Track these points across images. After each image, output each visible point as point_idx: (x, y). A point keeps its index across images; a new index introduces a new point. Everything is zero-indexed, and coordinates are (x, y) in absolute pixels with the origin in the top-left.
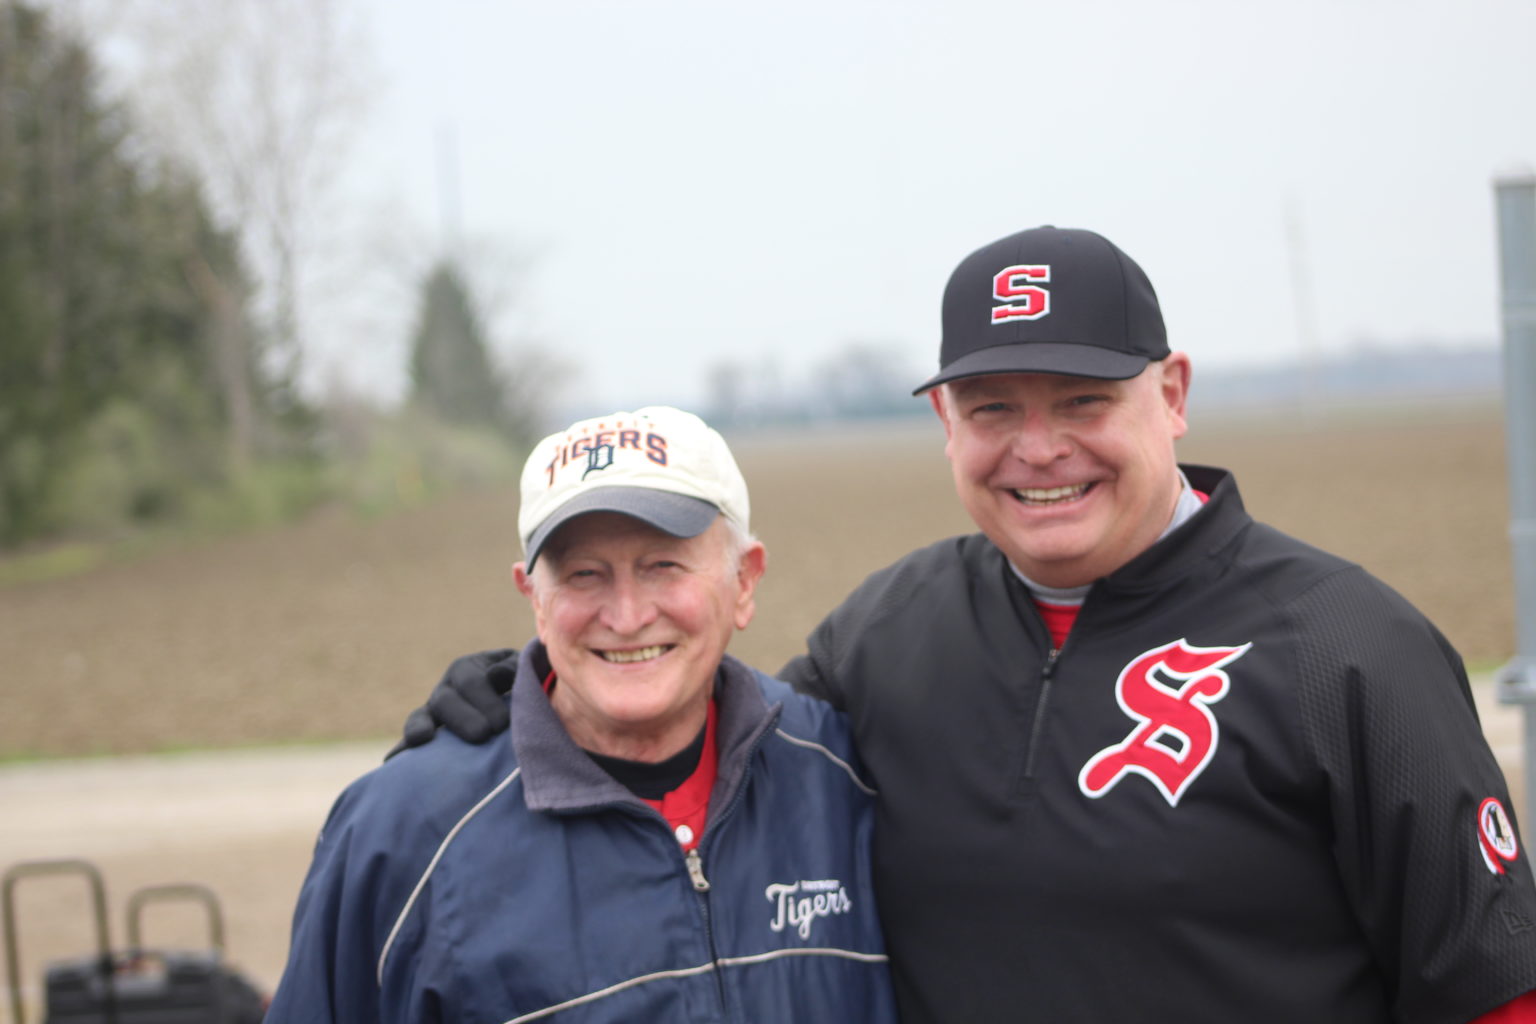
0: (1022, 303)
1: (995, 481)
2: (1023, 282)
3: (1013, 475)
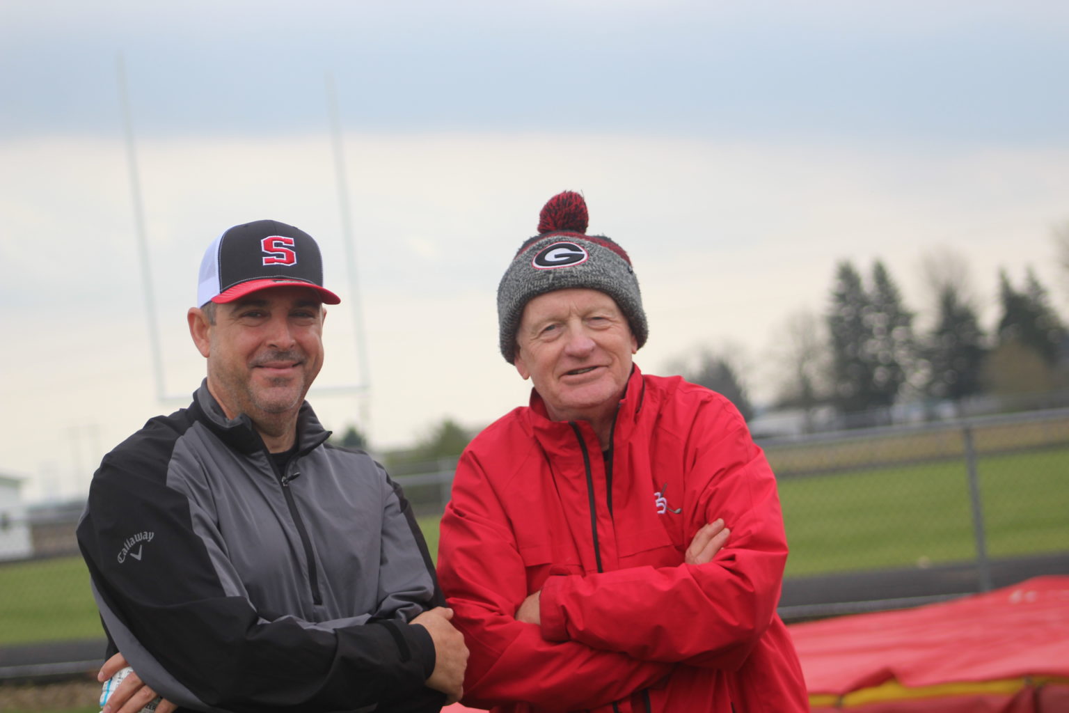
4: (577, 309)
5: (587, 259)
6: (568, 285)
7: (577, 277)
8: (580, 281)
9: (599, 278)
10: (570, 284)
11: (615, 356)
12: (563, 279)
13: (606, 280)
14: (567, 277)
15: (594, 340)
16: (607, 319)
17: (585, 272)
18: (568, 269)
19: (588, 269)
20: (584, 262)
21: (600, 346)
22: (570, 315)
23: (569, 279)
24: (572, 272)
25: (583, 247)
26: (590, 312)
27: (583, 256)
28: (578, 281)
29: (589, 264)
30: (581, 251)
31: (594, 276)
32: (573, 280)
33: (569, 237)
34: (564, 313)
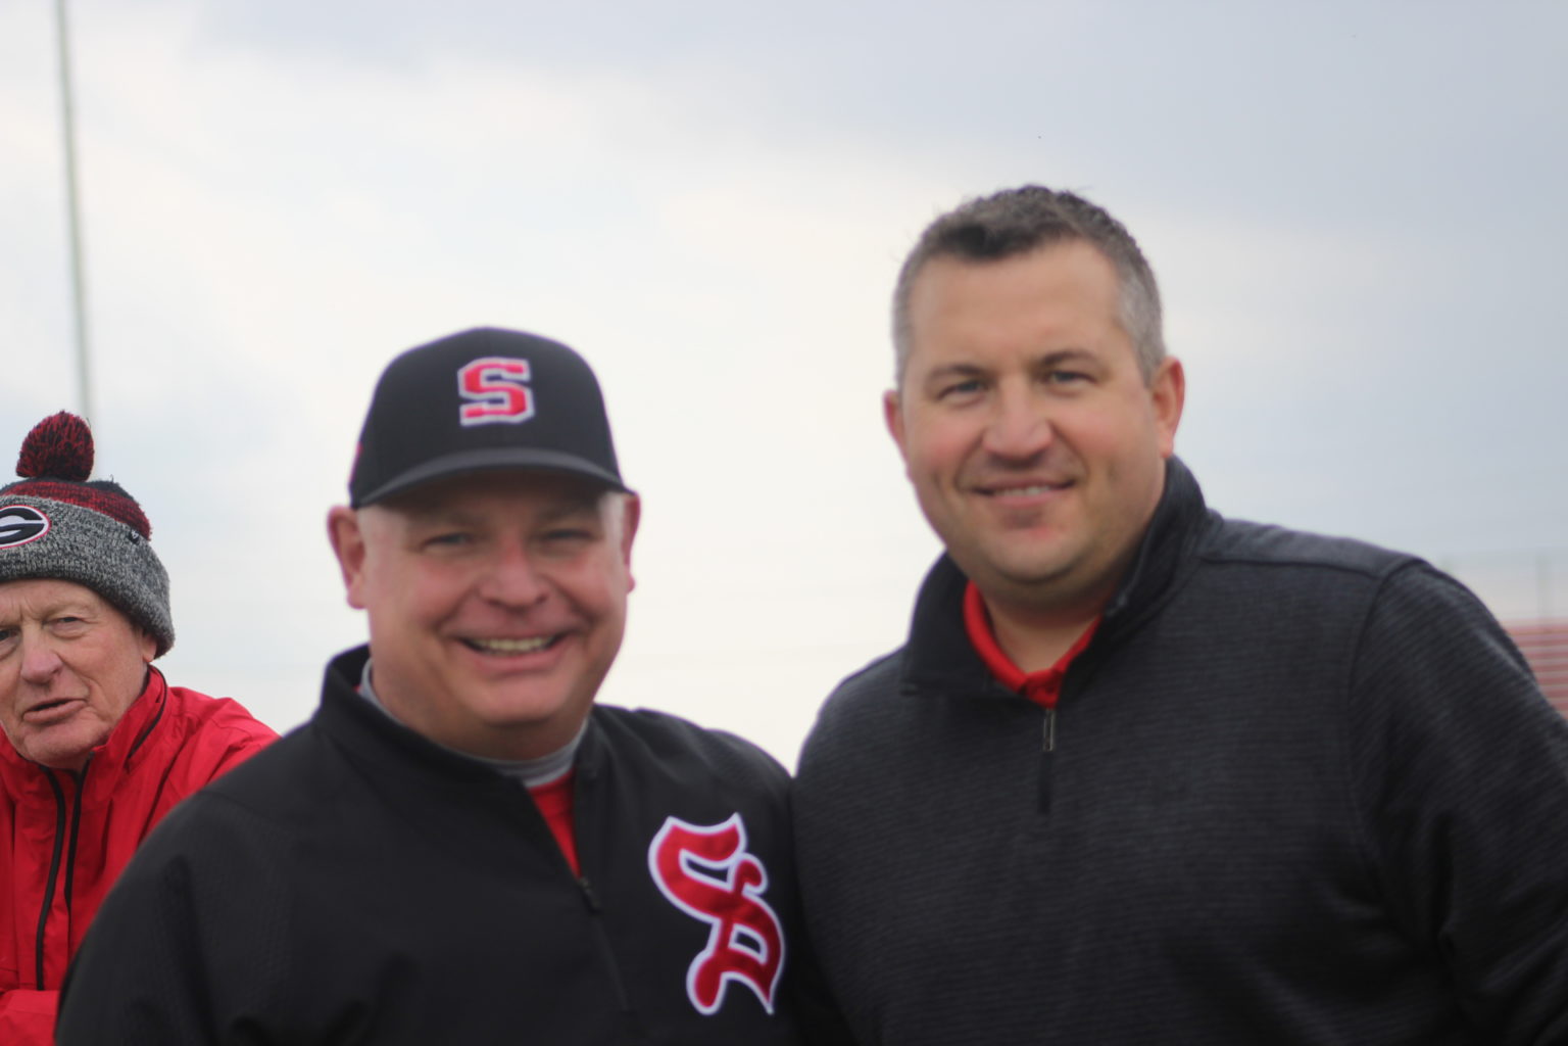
0: (499, 401)
1: (448, 629)
2: (497, 378)
3: (476, 621)
4: (31, 608)
5: (48, 532)
6: (12, 575)
7: (25, 562)
8: (29, 568)
9: (61, 562)
10: (15, 573)
11: (92, 683)
12: (4, 567)
13: (72, 563)
14: (10, 563)
15: (60, 657)
16: (81, 620)
17: (37, 555)
18: (14, 550)
19: (44, 548)
20: (41, 537)
21: (65, 665)
22: (22, 618)
23: (14, 567)
24: (17, 555)
25: (44, 513)
26: (52, 611)
27: (42, 526)
28: (26, 569)
29: (48, 539)
30: (40, 519)
31: (53, 559)
32: (18, 567)
33: (26, 497)
34: (14, 616)
